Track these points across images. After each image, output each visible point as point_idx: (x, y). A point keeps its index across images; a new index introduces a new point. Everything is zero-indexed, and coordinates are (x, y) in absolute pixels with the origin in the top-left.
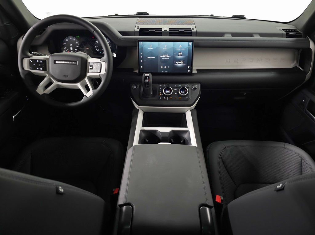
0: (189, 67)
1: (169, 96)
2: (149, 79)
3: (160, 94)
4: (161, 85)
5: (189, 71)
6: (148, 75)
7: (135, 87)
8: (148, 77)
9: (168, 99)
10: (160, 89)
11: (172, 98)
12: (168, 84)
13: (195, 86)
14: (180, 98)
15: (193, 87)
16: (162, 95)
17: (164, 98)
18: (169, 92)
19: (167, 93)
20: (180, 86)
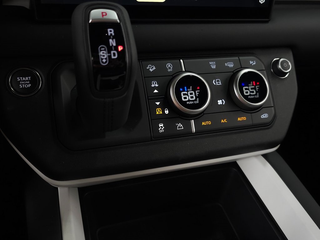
1: (198, 117)
2: (120, 41)
3: (159, 112)
4: (152, 68)
6: (113, 15)
7: (25, 82)
8: (111, 32)
9: (194, 130)
10: (156, 84)
11: (209, 123)
12: (181, 61)
13: (285, 64)
14: (239, 119)
15: (280, 67)
16: (167, 112)
17: (179, 127)
18: (196, 100)
19: (189, 101)
20: (231, 65)
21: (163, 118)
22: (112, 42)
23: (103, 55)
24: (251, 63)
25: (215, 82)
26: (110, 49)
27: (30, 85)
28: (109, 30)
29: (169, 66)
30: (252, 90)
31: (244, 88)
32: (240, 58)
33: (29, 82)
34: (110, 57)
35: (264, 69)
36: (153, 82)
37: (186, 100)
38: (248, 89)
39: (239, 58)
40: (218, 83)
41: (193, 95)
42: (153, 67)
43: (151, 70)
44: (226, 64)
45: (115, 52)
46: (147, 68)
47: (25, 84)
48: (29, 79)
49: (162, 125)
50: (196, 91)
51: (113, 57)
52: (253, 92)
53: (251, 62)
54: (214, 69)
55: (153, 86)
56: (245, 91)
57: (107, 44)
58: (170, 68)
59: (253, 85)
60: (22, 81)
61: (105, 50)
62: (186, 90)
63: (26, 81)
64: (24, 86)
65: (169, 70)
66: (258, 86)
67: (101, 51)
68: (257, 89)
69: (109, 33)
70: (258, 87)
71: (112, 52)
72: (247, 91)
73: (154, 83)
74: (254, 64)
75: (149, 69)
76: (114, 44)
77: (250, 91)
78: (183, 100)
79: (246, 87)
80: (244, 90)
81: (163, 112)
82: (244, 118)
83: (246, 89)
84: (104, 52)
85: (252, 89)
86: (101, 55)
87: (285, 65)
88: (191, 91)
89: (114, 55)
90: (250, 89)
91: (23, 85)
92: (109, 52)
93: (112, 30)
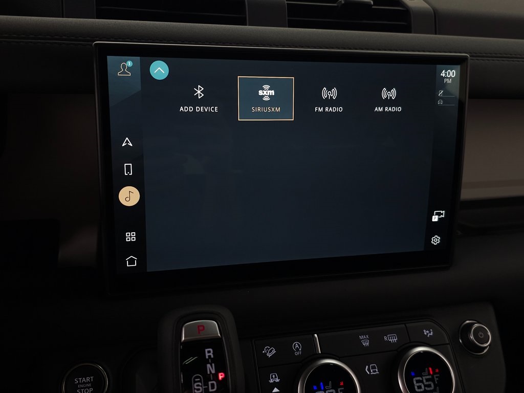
0: (435, 219)
4: (270, 352)
5: (436, 240)
6: (213, 327)
7: (84, 385)
8: (209, 353)
10: (276, 377)
12: (316, 335)
13: (480, 333)
15: (472, 337)
20: (393, 339)
22: (211, 369)
23: (198, 388)
24: (425, 334)
25: (369, 370)
26: (207, 379)
27: (91, 390)
28: (207, 350)
29: (297, 346)
30: (427, 383)
31: (414, 379)
32: (407, 325)
33: (90, 385)
34: (206, 390)
35: (448, 342)
36: (272, 375)
38: (422, 382)
39: (405, 325)
40: (374, 372)
42: (273, 349)
43: (269, 355)
44: (385, 338)
45: (214, 382)
46: (264, 352)
47: (85, 388)
48: (90, 380)
50: (339, 389)
51: (211, 390)
52: (429, 386)
53: (426, 332)
54: (367, 347)
55: (271, 381)
56: (416, 385)
57: (204, 371)
58: (297, 350)
59: (429, 374)
60: (81, 384)
61: (200, 381)
62: (322, 389)
63: (86, 383)
64: (84, 391)
65: (297, 354)
66: (438, 375)
67: (195, 382)
68: (436, 379)
69: (207, 355)
70: (437, 377)
71: (210, 383)
72: (420, 384)
73: (274, 376)
74: (430, 335)
75: (265, 354)
76: (213, 372)
77: (425, 383)
79: (418, 378)
80: (415, 382)
83: (418, 381)
84: (200, 384)
85: (427, 380)
86: (195, 389)
87: (481, 336)
88: (329, 389)
89: (213, 387)
90: (424, 381)
91: (82, 390)
92: (206, 384)
93: (211, 350)
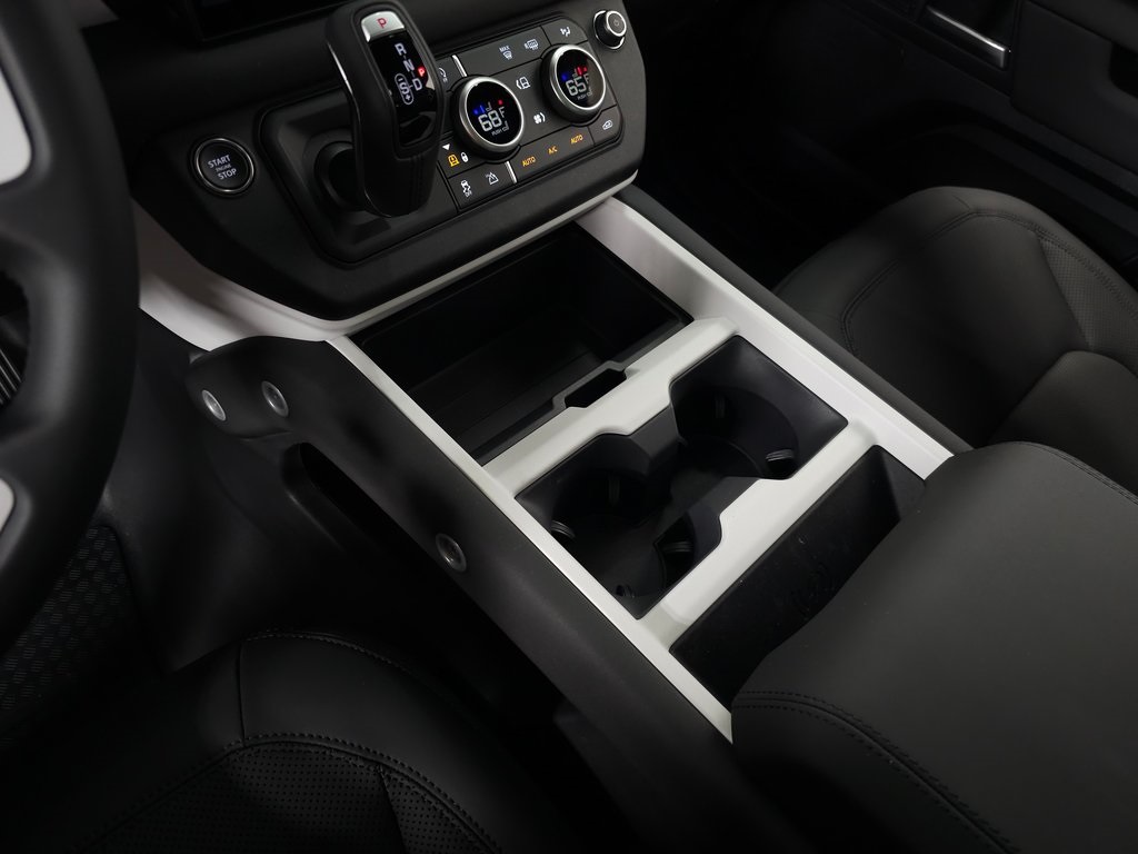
1: (514, 156)
2: (417, 61)
3: (453, 161)
6: (392, 18)
7: (221, 170)
8: (400, 48)
9: (514, 178)
11: (532, 159)
12: (455, 57)
13: (615, 21)
14: (573, 141)
15: (609, 28)
16: (465, 159)
17: (492, 180)
18: (503, 125)
19: (494, 129)
20: (535, 46)
21: (463, 171)
22: (409, 65)
23: (404, 89)
24: (563, 34)
25: (520, 84)
26: (409, 76)
27: (234, 171)
28: (397, 46)
31: (567, 83)
32: (543, 27)
33: (229, 166)
34: (413, 89)
35: (586, 40)
37: (490, 128)
38: (574, 84)
39: (541, 28)
40: (525, 85)
41: (497, 118)
45: (417, 80)
47: (225, 171)
48: (227, 159)
49: (466, 184)
50: (500, 109)
51: (418, 89)
52: (582, 87)
53: (563, 31)
54: (511, 60)
56: (570, 89)
57: (403, 69)
58: (443, 77)
59: (579, 75)
60: (218, 166)
61: (404, 80)
63: (224, 165)
66: (587, 74)
67: (399, 83)
68: (586, 79)
69: (399, 51)
71: (414, 81)
72: (573, 87)
74: (568, 34)
76: (413, 68)
77: (578, 86)
78: (485, 130)
79: (570, 81)
80: (568, 86)
81: (460, 159)
82: (580, 137)
83: (571, 85)
84: (404, 84)
85: (579, 82)
86: (402, 90)
87: (617, 24)
88: (491, 111)
89: (418, 86)
90: (576, 83)
92: (411, 83)
93: (400, 45)
